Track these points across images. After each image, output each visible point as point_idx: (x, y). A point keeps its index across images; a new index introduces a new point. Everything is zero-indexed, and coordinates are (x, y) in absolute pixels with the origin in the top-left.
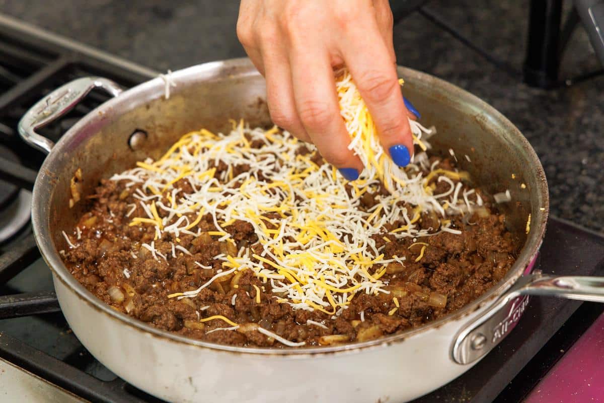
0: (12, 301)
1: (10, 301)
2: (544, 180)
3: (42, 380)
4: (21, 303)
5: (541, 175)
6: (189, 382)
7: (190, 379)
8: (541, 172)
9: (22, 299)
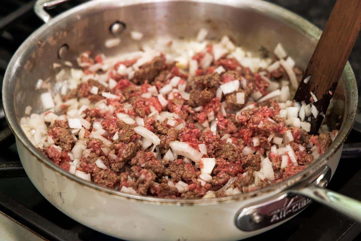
0: (4, 166)
1: (3, 166)
2: (352, 119)
3: (21, 225)
4: (10, 168)
5: (352, 115)
6: (59, 196)
7: (60, 193)
8: (354, 113)
9: (12, 165)
